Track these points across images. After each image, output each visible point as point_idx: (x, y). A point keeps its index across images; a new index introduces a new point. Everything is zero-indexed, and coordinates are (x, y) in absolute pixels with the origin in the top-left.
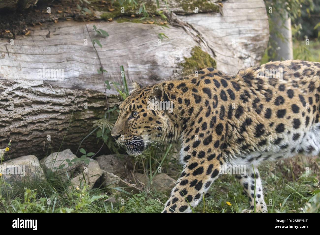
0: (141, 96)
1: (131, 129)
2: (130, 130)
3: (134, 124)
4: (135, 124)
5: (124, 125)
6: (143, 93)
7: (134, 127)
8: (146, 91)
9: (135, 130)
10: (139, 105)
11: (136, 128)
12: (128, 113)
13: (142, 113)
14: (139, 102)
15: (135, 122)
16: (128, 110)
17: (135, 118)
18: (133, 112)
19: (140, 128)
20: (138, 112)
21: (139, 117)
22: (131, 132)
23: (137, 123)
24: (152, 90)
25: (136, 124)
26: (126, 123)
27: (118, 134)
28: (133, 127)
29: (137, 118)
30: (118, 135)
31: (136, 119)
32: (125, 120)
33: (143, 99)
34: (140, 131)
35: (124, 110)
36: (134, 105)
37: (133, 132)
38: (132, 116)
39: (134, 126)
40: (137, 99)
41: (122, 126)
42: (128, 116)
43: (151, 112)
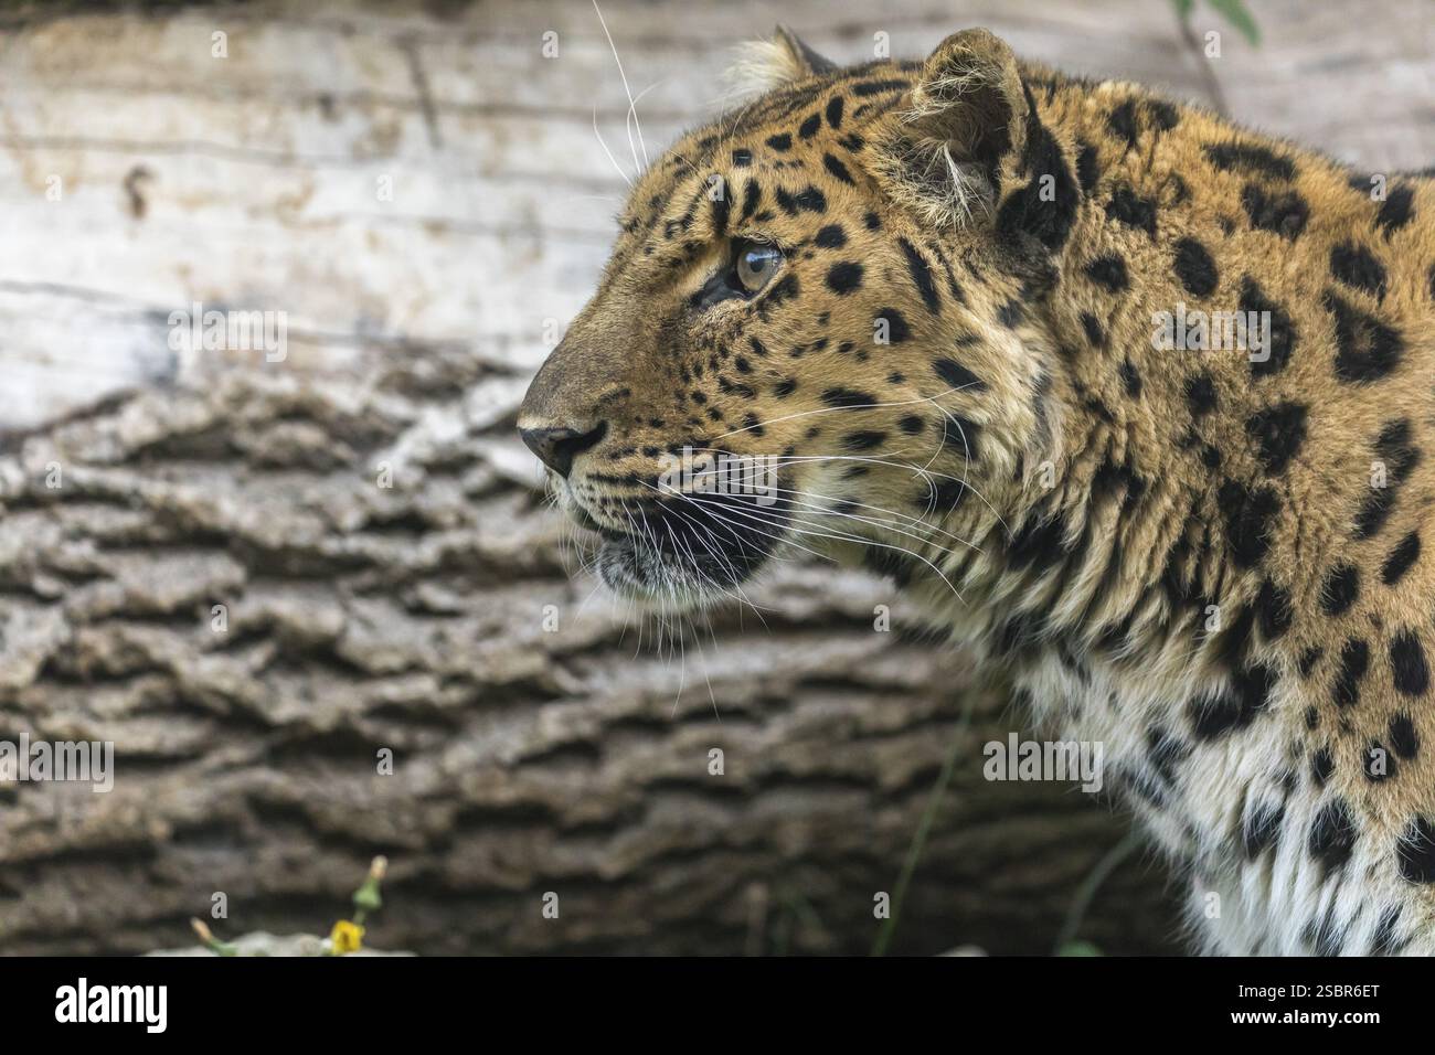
0: (809, 128)
1: (708, 384)
2: (700, 398)
3: (739, 347)
4: (749, 354)
5: (651, 345)
6: (835, 111)
7: (736, 379)
8: (861, 90)
9: (735, 407)
10: (794, 183)
11: (749, 392)
12: (694, 253)
13: (825, 258)
14: (796, 164)
15: (755, 328)
16: (701, 229)
17: (748, 295)
18: (740, 246)
19: (786, 389)
20: (785, 243)
21: (789, 287)
22: (705, 418)
23: (767, 342)
24: (918, 92)
25: (758, 347)
26: (670, 333)
27: (580, 413)
28: (728, 370)
29: (774, 295)
30: (577, 425)
31: (762, 307)
32: (663, 304)
33: (839, 152)
34: (786, 418)
35: (659, 230)
36: (753, 191)
37: (716, 415)
38: (731, 282)
39: (743, 366)
40: (781, 143)
41: (629, 356)
42: (696, 280)
43: (897, 259)
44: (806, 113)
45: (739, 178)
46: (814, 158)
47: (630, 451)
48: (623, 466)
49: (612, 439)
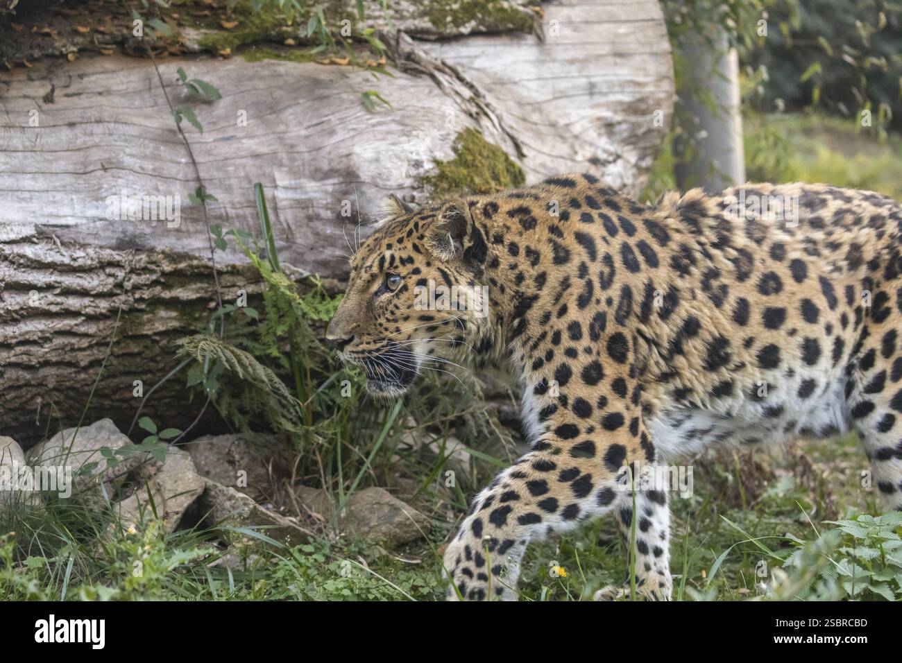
0: (410, 233)
1: (382, 320)
2: (381, 325)
3: (391, 307)
4: (394, 309)
5: (364, 310)
6: (416, 225)
7: (391, 318)
8: (423, 219)
9: (392, 326)
10: (405, 256)
11: (395, 321)
12: (374, 277)
14: (405, 248)
15: (395, 301)
16: (375, 269)
17: (392, 291)
18: (388, 275)
19: (406, 318)
20: (402, 275)
21: (405, 288)
22: (383, 331)
23: (399, 305)
24: (440, 217)
25: (397, 307)
26: (370, 306)
27: (345, 334)
28: (388, 315)
29: (401, 291)
30: (345, 337)
31: (397, 295)
32: (367, 296)
33: (417, 241)
34: (407, 328)
35: (363, 270)
36: (393, 257)
37: (386, 329)
38: (386, 288)
39: (392, 313)
40: (400, 241)
41: (359, 314)
42: (375, 287)
43: (438, 274)
44: (408, 229)
45: (388, 254)
46: (410, 246)
47: (362, 343)
48: (361, 348)
49: (356, 341)
